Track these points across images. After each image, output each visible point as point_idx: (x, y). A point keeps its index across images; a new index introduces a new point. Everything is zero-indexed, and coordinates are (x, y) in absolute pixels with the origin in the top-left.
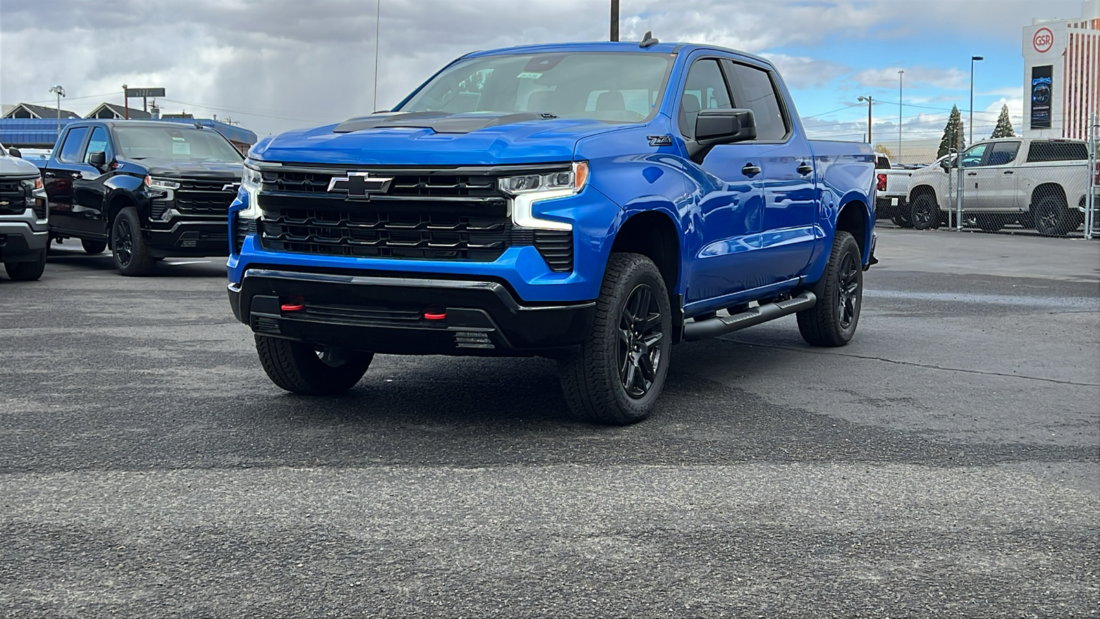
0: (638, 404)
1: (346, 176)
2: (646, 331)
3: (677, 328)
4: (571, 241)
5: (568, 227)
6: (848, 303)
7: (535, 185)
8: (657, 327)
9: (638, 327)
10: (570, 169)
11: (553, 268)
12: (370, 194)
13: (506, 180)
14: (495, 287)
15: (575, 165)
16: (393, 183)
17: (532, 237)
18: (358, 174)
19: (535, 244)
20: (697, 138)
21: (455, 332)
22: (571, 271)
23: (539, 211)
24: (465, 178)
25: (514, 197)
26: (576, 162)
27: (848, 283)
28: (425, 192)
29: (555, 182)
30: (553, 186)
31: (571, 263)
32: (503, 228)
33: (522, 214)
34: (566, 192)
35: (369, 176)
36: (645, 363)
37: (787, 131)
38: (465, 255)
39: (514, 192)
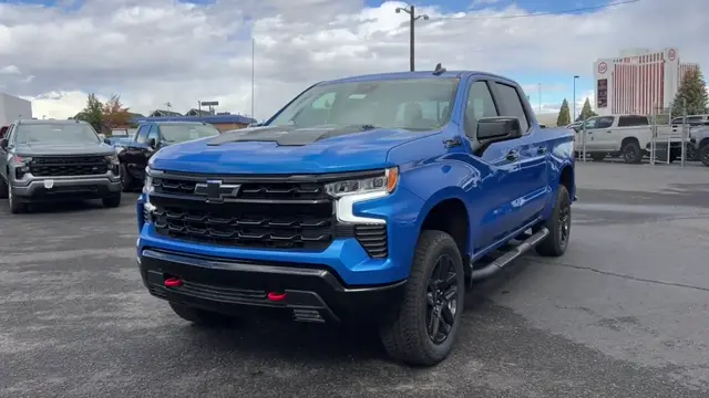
0: (441, 348)
1: (205, 183)
2: (446, 287)
3: (467, 279)
4: (386, 234)
5: (383, 221)
6: (563, 228)
7: (355, 188)
8: (454, 282)
9: (441, 287)
10: (383, 174)
11: (371, 256)
12: (224, 197)
13: (332, 185)
14: (323, 273)
15: (387, 171)
16: (241, 189)
17: (353, 231)
18: (214, 182)
19: (356, 236)
20: (479, 139)
21: (292, 309)
22: (386, 257)
23: (357, 209)
24: (298, 185)
25: (338, 198)
26: (389, 167)
27: (562, 215)
28: (267, 196)
29: (372, 185)
30: (370, 188)
31: (386, 251)
32: (330, 224)
33: (344, 212)
34: (382, 193)
35: (223, 183)
36: (446, 312)
37: (529, 126)
38: (300, 246)
39: (338, 195)
